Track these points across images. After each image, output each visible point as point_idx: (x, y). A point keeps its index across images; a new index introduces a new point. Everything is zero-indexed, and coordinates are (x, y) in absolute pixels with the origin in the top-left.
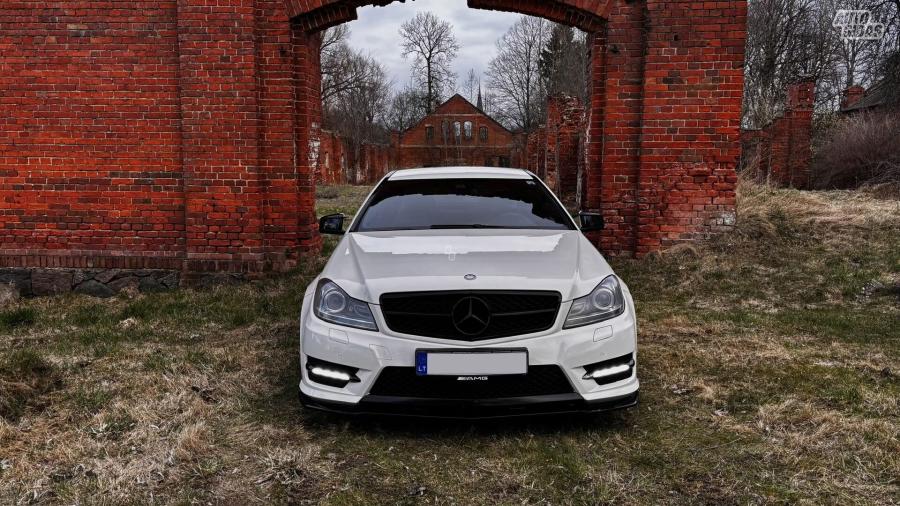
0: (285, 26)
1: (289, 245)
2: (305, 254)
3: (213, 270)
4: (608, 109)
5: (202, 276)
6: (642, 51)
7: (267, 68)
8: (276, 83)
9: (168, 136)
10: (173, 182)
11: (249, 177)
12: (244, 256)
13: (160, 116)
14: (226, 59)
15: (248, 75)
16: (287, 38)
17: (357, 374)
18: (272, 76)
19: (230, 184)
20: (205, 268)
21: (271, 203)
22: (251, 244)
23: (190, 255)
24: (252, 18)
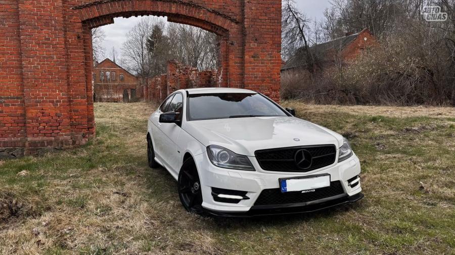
0: (80, 25)
1: (84, 131)
2: (91, 135)
3: (44, 146)
4: (230, 68)
5: (37, 149)
6: (243, 44)
7: (70, 44)
8: (76, 52)
9: (13, 78)
10: (18, 102)
11: (62, 98)
12: (61, 138)
13: (8, 67)
14: (48, 39)
15: (61, 48)
16: (80, 31)
17: (247, 195)
18: (73, 48)
19: (53, 102)
20: (39, 145)
21: (74, 111)
22: (64, 132)
23: (29, 139)
24: (62, 19)
